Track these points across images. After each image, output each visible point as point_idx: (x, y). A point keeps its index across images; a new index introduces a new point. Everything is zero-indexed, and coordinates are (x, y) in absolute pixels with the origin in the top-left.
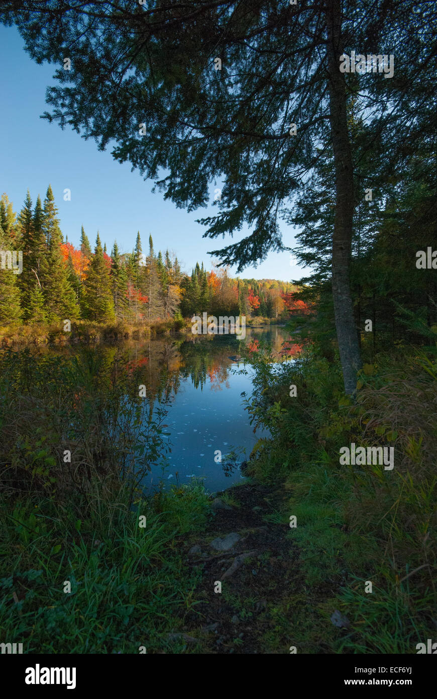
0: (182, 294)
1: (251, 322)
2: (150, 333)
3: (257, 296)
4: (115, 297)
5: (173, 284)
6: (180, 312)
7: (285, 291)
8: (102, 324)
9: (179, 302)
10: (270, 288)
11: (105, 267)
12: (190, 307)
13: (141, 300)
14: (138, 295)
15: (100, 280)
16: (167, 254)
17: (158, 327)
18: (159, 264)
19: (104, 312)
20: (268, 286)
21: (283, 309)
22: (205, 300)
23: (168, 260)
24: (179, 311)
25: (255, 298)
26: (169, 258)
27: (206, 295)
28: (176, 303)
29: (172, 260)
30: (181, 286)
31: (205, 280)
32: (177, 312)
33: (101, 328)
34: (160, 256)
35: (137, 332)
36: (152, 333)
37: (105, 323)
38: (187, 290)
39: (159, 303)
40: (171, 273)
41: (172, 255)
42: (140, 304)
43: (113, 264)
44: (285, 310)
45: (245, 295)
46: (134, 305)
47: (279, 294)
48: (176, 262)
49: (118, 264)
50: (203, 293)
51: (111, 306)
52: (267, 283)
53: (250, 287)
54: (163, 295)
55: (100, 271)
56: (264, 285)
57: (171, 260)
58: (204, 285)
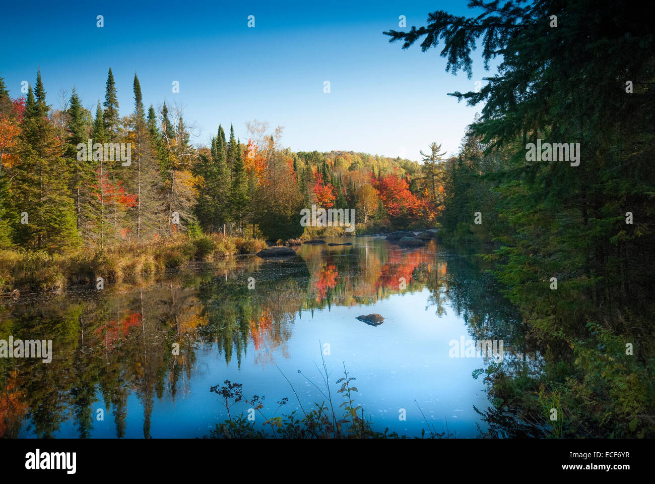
0: (198, 187)
1: (322, 232)
2: (153, 268)
3: (329, 185)
4: (76, 200)
5: (179, 169)
6: (197, 223)
7: (377, 173)
8: (56, 257)
9: (193, 203)
10: (351, 169)
11: (57, 142)
12: (213, 210)
13: (124, 201)
14: (116, 194)
15: (48, 169)
16: (165, 111)
17: (168, 256)
18: (152, 132)
19: (58, 232)
20: (346, 165)
21: (376, 206)
22: (241, 196)
23: (166, 121)
24: (194, 220)
25: (326, 188)
26: (170, 118)
27: (244, 188)
28: (187, 205)
29: (174, 122)
30: (195, 172)
31: (238, 160)
32: (190, 220)
33: (62, 265)
34: (152, 115)
35: (132, 267)
36: (157, 267)
37: (61, 252)
38: (206, 177)
39: (156, 205)
40: (173, 148)
41: (174, 113)
42: (121, 210)
43: (70, 135)
44: (380, 208)
45: (307, 184)
46: (110, 212)
47: (367, 178)
48: (181, 127)
49: (80, 135)
50: (236, 184)
51: (71, 218)
52: (342, 159)
53: (314, 169)
54: (164, 191)
55: (46, 149)
56: (337, 163)
57: (172, 123)
58: (237, 169)
